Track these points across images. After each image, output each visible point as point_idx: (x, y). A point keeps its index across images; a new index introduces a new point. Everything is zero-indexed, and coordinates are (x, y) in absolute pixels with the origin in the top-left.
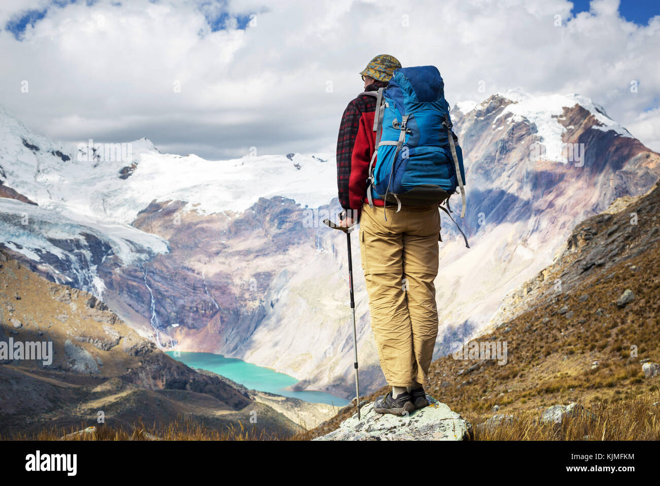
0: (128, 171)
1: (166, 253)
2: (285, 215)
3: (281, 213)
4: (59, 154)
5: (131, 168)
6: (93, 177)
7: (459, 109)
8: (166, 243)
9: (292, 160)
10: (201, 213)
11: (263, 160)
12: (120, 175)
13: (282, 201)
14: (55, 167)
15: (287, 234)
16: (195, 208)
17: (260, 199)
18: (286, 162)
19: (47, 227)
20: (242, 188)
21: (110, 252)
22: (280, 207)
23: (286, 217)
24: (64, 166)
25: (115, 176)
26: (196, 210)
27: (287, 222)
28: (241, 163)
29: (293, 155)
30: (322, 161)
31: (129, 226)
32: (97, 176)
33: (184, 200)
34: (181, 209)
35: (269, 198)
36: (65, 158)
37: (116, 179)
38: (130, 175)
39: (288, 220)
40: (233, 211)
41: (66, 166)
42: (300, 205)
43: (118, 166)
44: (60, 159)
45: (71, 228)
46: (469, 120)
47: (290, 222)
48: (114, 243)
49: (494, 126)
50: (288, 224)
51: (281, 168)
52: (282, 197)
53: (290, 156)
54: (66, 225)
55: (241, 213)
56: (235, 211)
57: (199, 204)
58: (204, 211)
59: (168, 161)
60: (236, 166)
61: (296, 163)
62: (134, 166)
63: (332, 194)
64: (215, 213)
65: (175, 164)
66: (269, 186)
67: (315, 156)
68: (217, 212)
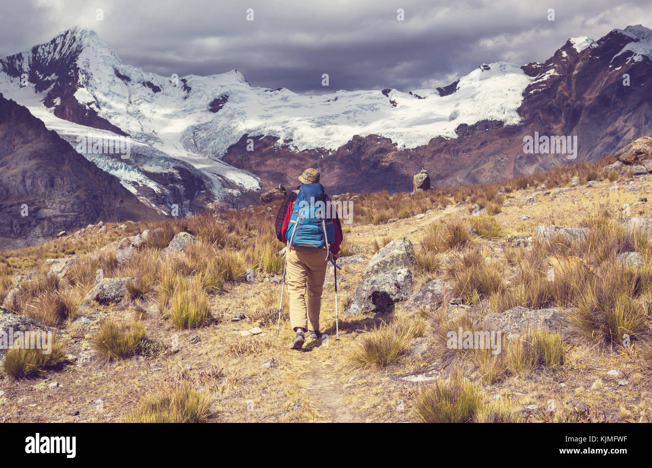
0: (218, 104)
1: (258, 189)
2: (380, 155)
3: (377, 152)
4: (150, 85)
5: (222, 101)
6: (183, 109)
7: (572, 45)
8: (257, 180)
9: (388, 96)
10: (293, 149)
11: (358, 95)
12: (210, 108)
13: (378, 140)
14: (147, 99)
16: (287, 144)
17: (355, 137)
18: (382, 98)
19: (143, 160)
21: (202, 186)
22: (376, 145)
23: (382, 157)
24: (154, 98)
25: (205, 109)
26: (288, 146)
27: (383, 162)
28: (334, 98)
29: (389, 91)
30: (420, 98)
31: (219, 160)
32: (187, 108)
33: (276, 136)
34: (273, 145)
35: (364, 136)
36: (156, 89)
37: (206, 111)
38: (221, 108)
39: (384, 159)
40: (325, 148)
41: (157, 97)
42: (396, 144)
43: (208, 99)
44: (150, 91)
45: (165, 161)
46: (583, 59)
47: (386, 162)
48: (207, 178)
49: (610, 66)
50: (384, 164)
51: (376, 104)
52: (378, 136)
53: (386, 92)
54: (160, 158)
55: (334, 150)
56: (328, 149)
57: (291, 140)
58: (296, 147)
59: (259, 95)
60: (329, 101)
61: (392, 100)
62: (224, 99)
63: (430, 134)
64: (307, 150)
65: (266, 98)
66: (363, 123)
67: (412, 92)
68: (309, 149)
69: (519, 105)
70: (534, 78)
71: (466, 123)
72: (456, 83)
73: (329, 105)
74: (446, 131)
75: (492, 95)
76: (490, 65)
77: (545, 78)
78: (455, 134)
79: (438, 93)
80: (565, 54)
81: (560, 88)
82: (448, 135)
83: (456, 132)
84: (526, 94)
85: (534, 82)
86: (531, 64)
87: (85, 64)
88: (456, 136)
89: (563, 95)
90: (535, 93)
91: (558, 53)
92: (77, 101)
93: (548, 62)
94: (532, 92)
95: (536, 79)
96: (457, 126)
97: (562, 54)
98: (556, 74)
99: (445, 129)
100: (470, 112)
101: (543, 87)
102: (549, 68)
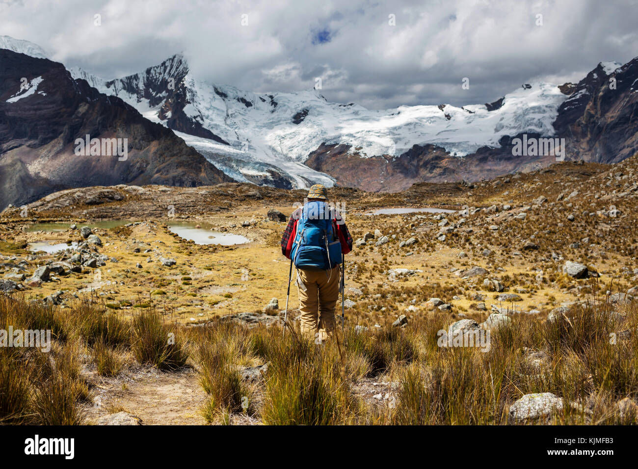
0: (300, 117)
2: (437, 161)
3: (432, 159)
4: (243, 100)
5: (303, 114)
6: (271, 121)
8: (334, 181)
9: (443, 110)
10: (363, 156)
11: (418, 109)
12: (293, 120)
13: (434, 149)
14: (241, 112)
15: (438, 178)
16: (358, 151)
17: (415, 144)
18: (438, 112)
19: (242, 165)
20: (399, 134)
21: (289, 186)
22: (432, 154)
23: (438, 163)
24: (247, 112)
25: (289, 121)
26: (359, 153)
27: (438, 167)
28: (397, 112)
29: (445, 106)
30: (470, 112)
31: (302, 164)
32: (274, 120)
33: (349, 144)
34: (346, 152)
35: (422, 145)
36: (248, 104)
37: (290, 123)
38: (302, 120)
39: (439, 166)
40: (390, 155)
41: (249, 111)
42: (449, 152)
43: (292, 112)
44: (243, 105)
45: (260, 166)
47: (440, 167)
48: (291, 178)
50: (438, 169)
52: (434, 146)
53: (441, 107)
54: (256, 163)
55: (397, 157)
56: (392, 155)
57: (361, 148)
58: (365, 154)
59: (334, 109)
60: (393, 115)
61: (447, 114)
62: (305, 113)
63: (478, 144)
64: (374, 156)
65: (340, 112)
66: (422, 133)
67: (464, 107)
68: (376, 155)
69: (555, 120)
70: (569, 96)
71: (508, 134)
72: (501, 100)
73: (393, 118)
74: (491, 142)
75: (532, 111)
76: (531, 85)
77: (578, 97)
78: (499, 144)
79: (486, 108)
80: (595, 76)
81: (588, 107)
82: (493, 145)
83: (500, 143)
84: (560, 110)
85: (568, 100)
86: (566, 84)
87: (191, 84)
88: (499, 146)
89: (589, 113)
90: (569, 110)
91: (590, 75)
92: (186, 115)
93: (581, 82)
94: (566, 109)
95: (570, 98)
96: (501, 137)
97: (593, 76)
98: (587, 93)
99: (491, 140)
100: (513, 125)
101: (576, 104)
102: (582, 88)
